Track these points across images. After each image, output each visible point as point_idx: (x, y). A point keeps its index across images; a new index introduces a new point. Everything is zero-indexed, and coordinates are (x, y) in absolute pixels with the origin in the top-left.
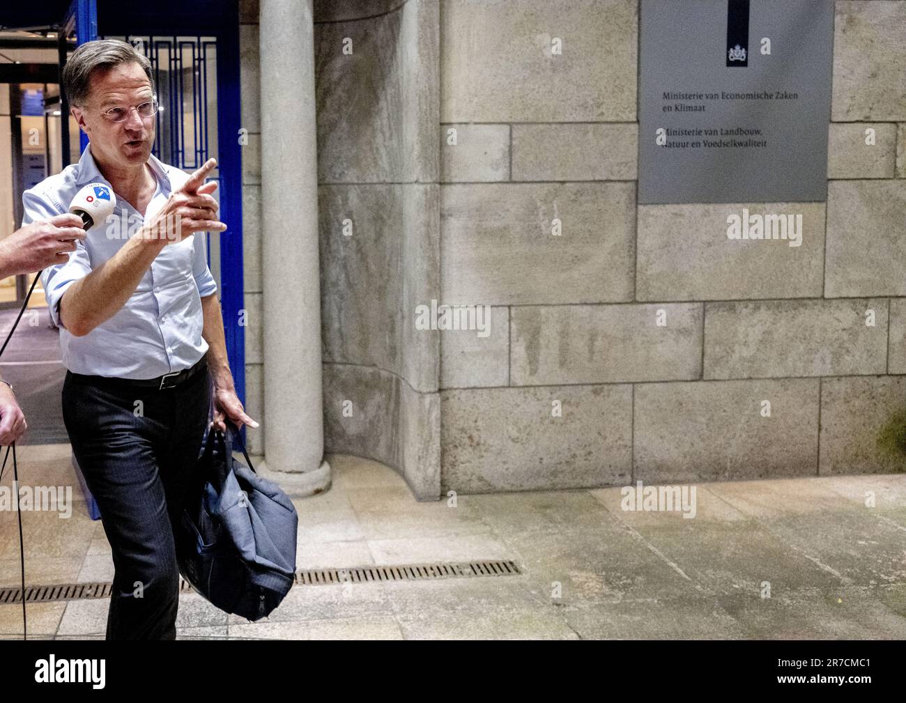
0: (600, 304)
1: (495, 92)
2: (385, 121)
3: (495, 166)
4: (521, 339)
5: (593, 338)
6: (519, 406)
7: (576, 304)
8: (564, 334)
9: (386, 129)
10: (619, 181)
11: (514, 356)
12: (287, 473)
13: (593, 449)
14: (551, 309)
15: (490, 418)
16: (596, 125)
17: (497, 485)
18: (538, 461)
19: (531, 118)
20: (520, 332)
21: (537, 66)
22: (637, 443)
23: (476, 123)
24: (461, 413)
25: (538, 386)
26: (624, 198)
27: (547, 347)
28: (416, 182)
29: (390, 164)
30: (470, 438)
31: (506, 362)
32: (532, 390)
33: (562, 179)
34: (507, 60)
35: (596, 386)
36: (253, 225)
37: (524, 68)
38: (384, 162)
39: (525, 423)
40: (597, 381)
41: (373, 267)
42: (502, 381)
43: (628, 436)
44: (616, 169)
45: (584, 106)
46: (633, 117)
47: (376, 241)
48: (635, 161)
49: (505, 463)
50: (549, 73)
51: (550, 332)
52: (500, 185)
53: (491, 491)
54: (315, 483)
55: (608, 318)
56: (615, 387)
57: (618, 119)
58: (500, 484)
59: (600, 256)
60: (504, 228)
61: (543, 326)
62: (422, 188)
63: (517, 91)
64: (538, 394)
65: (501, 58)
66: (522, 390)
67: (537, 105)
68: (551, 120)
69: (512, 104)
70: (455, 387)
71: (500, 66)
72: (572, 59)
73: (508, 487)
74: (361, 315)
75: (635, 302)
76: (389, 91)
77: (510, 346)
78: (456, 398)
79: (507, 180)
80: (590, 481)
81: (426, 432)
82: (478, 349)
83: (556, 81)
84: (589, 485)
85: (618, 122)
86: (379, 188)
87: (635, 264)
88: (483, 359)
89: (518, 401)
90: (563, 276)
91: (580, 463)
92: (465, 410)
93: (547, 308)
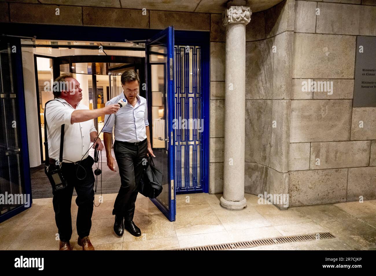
0: (339, 141)
1: (309, 67)
2: (263, 78)
3: (308, 94)
4: (314, 154)
5: (336, 153)
6: (312, 176)
7: (332, 141)
8: (328, 152)
9: (264, 80)
10: (348, 99)
11: (311, 159)
12: (234, 201)
13: (334, 190)
14: (324, 143)
15: (303, 181)
16: (341, 80)
17: (304, 204)
18: (317, 195)
19: (321, 77)
20: (314, 151)
21: (323, 58)
22: (348, 188)
23: (302, 79)
24: (294, 179)
25: (319, 169)
26: (349, 105)
27: (322, 156)
28: (283, 99)
29: (265, 93)
30: (296, 188)
31: (309, 161)
32: (316, 171)
33: (329, 99)
34: (314, 56)
35: (336, 169)
36: (214, 114)
37: (319, 59)
38: (262, 92)
39: (314, 182)
40: (337, 167)
41: (256, 129)
42: (307, 168)
43: (345, 185)
44: (346, 95)
45: (337, 73)
46: (353, 77)
47: (258, 119)
48: (353, 92)
49: (307, 196)
50: (327, 61)
51: (323, 151)
52: (309, 100)
53: (302, 205)
54: (244, 205)
55: (341, 146)
56: (342, 169)
57: (348, 78)
58: (305, 203)
59: (340, 124)
60: (310, 115)
61: (321, 149)
62: (285, 101)
63: (316, 67)
64: (319, 172)
65: (312, 56)
66: (313, 171)
67: (322, 72)
68: (327, 78)
69: (314, 72)
70: (292, 170)
71: (311, 58)
72: (334, 57)
73: (308, 204)
74: (251, 145)
75: (350, 140)
76: (265, 67)
77: (310, 156)
78: (292, 174)
79: (312, 99)
80: (334, 201)
81: (284, 186)
82: (300, 157)
83: (329, 63)
84: (333, 202)
85: (348, 79)
86: (259, 101)
87: (351, 127)
88: (301, 161)
89: (312, 175)
90: (329, 132)
91: (331, 195)
92: (295, 178)
93: (322, 143)
